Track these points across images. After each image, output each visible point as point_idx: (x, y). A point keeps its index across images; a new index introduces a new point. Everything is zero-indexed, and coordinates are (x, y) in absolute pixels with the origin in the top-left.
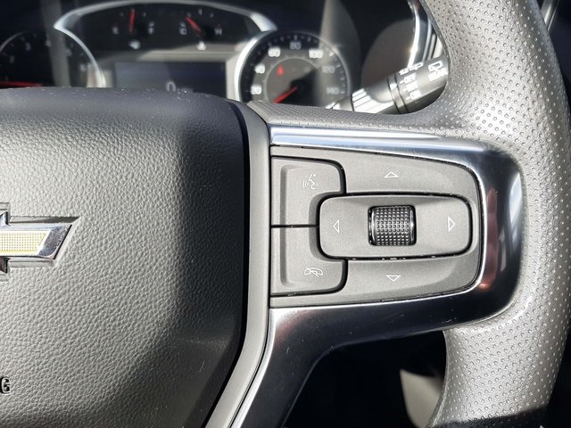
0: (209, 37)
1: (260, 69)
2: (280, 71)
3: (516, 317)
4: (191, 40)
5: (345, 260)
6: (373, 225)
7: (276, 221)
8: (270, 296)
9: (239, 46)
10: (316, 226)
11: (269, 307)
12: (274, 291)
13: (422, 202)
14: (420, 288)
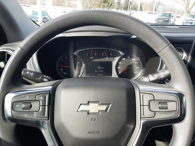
0: (109, 56)
1: (120, 63)
2: (125, 63)
3: (185, 122)
4: (105, 57)
5: (155, 112)
6: (160, 106)
7: (142, 104)
8: (141, 118)
9: (116, 58)
10: (149, 105)
11: (141, 120)
12: (142, 117)
13: (168, 102)
14: (168, 117)
